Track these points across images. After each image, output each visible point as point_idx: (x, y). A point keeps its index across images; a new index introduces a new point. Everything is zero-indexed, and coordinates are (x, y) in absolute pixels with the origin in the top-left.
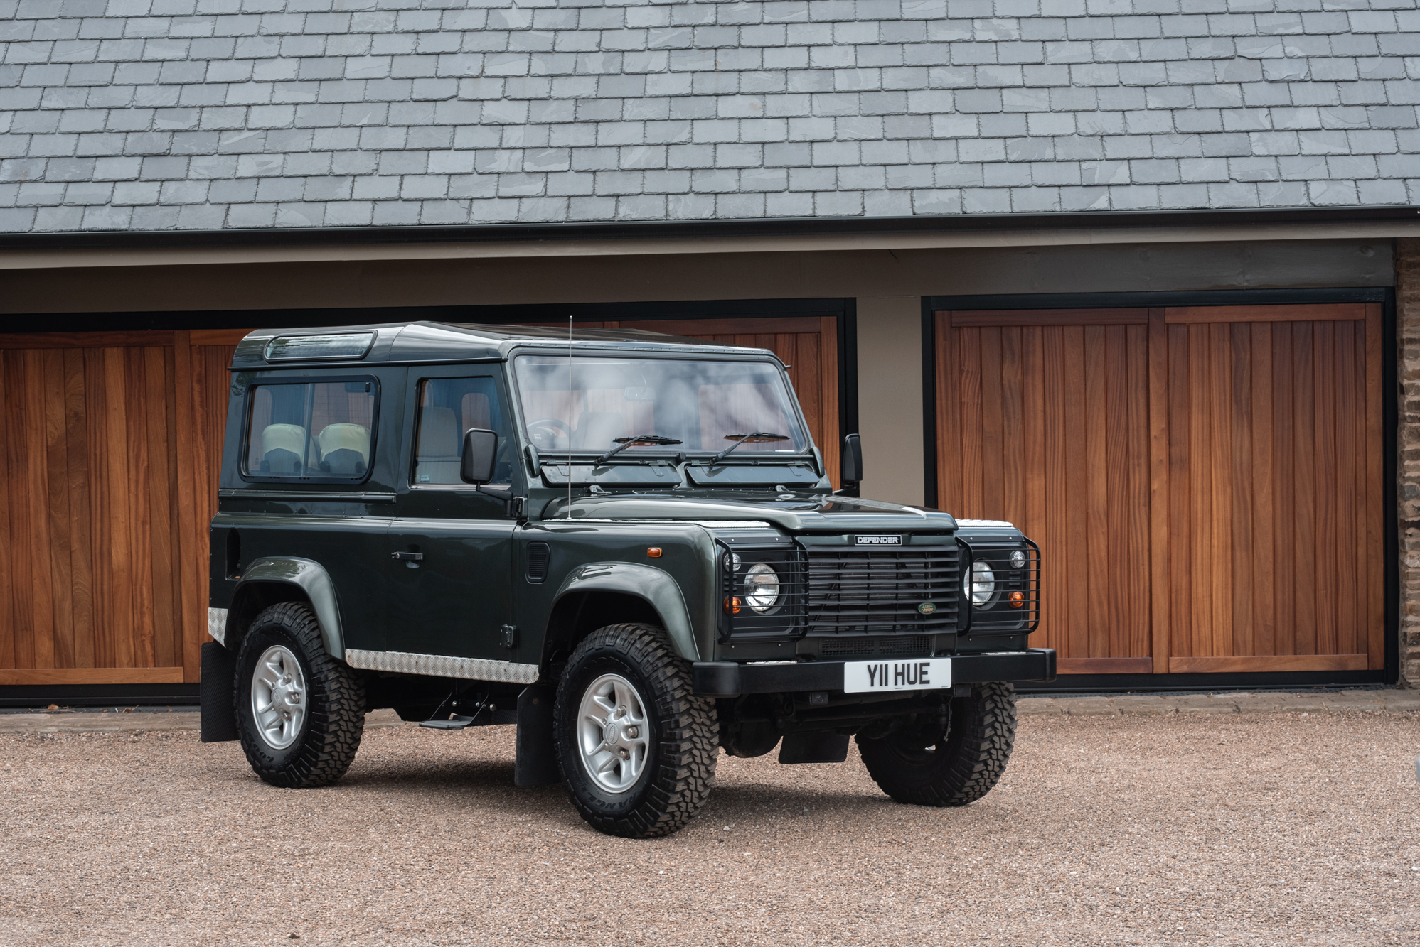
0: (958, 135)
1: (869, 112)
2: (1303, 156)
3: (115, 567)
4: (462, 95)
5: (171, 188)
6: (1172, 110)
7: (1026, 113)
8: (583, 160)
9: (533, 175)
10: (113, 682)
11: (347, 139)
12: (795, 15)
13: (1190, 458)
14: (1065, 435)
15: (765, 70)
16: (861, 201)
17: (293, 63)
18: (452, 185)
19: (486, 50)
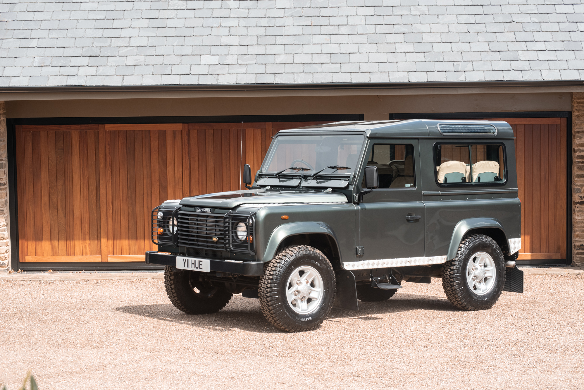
0: (406, 51)
1: (371, 42)
2: (539, 60)
3: (75, 216)
4: (213, 34)
5: (101, 69)
6: (488, 42)
7: (432, 43)
8: (261, 59)
9: (242, 65)
10: (74, 261)
11: (170, 50)
12: (341, 4)
15: (331, 25)
16: (369, 77)
17: (147, 21)
18: (210, 69)
19: (221, 16)
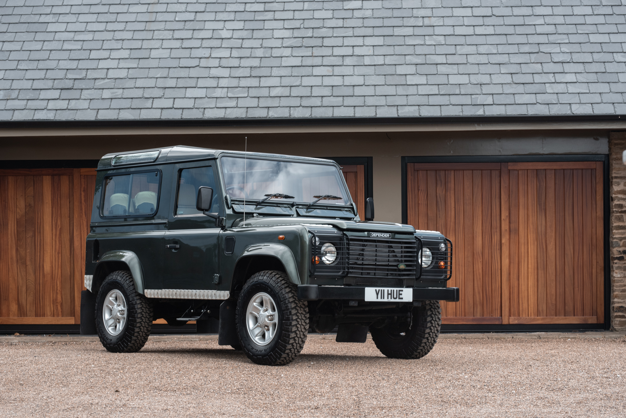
0: (418, 83)
1: (379, 74)
2: (569, 93)
3: (45, 273)
4: (201, 65)
5: (73, 103)
6: (511, 74)
7: (448, 75)
8: (253, 92)
9: (232, 99)
10: (44, 323)
11: (151, 83)
12: (347, 33)
13: (519, 229)
14: (464, 218)
15: (334, 56)
16: (375, 111)
17: (128, 52)
18: (196, 102)
19: (212, 47)
